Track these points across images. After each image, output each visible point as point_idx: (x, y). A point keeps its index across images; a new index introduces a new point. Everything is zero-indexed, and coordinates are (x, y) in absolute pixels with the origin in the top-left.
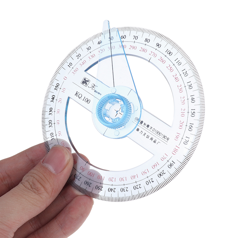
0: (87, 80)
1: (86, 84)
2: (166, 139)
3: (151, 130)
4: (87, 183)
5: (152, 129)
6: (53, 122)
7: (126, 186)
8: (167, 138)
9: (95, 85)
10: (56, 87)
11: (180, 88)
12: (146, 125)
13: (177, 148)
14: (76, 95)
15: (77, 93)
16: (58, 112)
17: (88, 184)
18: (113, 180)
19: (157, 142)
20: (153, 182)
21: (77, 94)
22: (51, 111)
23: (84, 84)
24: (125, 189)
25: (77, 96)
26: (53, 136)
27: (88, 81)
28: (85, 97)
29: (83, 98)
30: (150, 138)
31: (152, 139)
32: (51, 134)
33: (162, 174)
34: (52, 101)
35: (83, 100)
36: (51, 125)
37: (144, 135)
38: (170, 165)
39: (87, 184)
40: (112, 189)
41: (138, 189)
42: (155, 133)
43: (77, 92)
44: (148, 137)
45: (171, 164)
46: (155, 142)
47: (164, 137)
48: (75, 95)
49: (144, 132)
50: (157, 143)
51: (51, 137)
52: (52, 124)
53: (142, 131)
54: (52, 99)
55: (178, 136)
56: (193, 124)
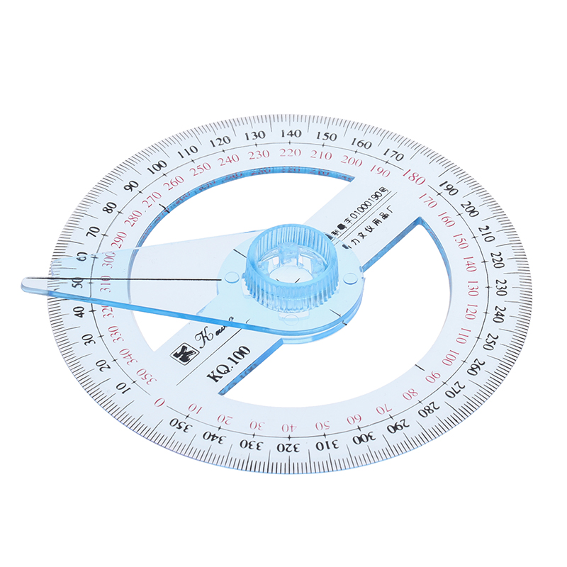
0: (179, 351)
1: (191, 353)
2: (382, 193)
3: (353, 221)
4: (473, 369)
5: (350, 219)
6: (285, 442)
7: (493, 284)
8: (380, 192)
9: (201, 333)
10: (180, 427)
11: (256, 155)
12: (338, 229)
13: (410, 174)
14: (217, 379)
15: (212, 375)
16: (258, 426)
17: (478, 367)
18: (472, 309)
19: (386, 212)
20: (488, 228)
21: (214, 378)
22: (250, 445)
23: (191, 357)
24: (500, 285)
25: (221, 377)
26: (327, 442)
27: (184, 348)
28: (229, 358)
29: (229, 364)
30: (373, 226)
31: (377, 222)
32: (320, 448)
33: (472, 209)
34: (221, 440)
35: (237, 363)
36: (292, 446)
37: (363, 236)
38: (449, 191)
39: (477, 370)
40: (497, 315)
41: (502, 259)
42: (362, 214)
43: (209, 376)
44: (371, 228)
45: (448, 189)
46: (385, 216)
47: (376, 196)
48: (217, 381)
49: (355, 236)
50: (389, 213)
51: (328, 448)
52: (290, 445)
53: (352, 241)
54: (212, 440)
55: (380, 170)
56: (355, 139)
